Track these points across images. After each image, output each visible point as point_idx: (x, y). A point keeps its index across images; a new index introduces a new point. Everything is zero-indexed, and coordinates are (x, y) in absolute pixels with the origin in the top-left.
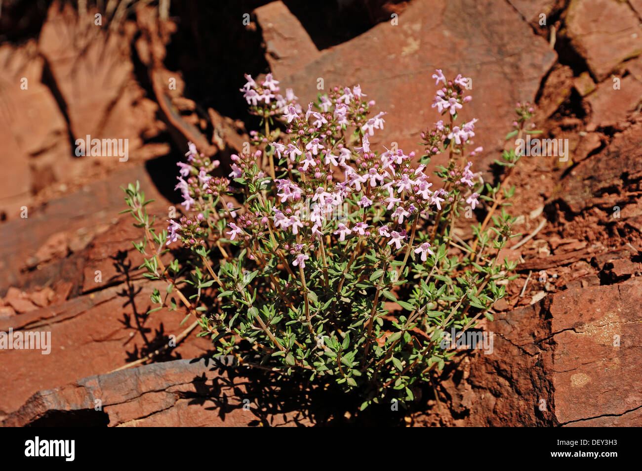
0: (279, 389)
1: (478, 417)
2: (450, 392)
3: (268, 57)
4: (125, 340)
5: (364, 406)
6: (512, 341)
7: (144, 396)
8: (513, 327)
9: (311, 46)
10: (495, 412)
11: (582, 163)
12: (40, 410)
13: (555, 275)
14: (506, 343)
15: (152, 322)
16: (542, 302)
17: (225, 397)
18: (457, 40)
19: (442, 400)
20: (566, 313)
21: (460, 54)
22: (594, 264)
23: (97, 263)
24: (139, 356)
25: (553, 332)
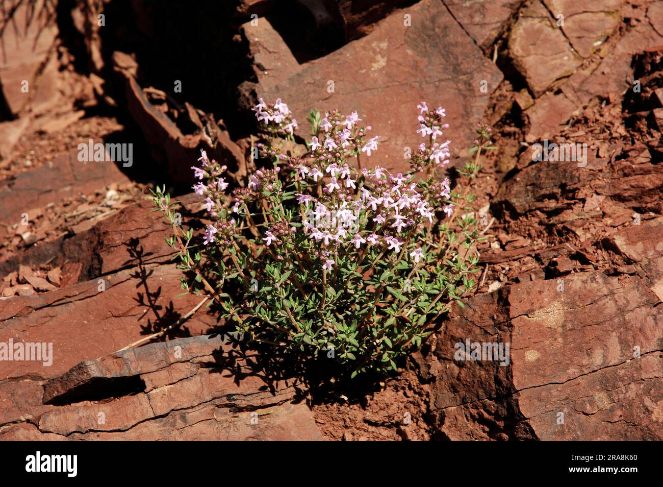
0: (282, 360)
1: (443, 383)
2: (419, 362)
3: (255, 68)
4: (139, 316)
5: (354, 374)
6: (475, 323)
7: (173, 366)
8: (475, 311)
9: (293, 60)
10: (458, 379)
11: (525, 170)
12: (85, 377)
13: (507, 268)
14: (469, 323)
15: (162, 301)
16: (500, 291)
17: (239, 366)
18: (418, 58)
19: (411, 368)
20: (520, 302)
21: (422, 71)
22: (538, 258)
23: (112, 249)
24: (153, 330)
25: (511, 317)
